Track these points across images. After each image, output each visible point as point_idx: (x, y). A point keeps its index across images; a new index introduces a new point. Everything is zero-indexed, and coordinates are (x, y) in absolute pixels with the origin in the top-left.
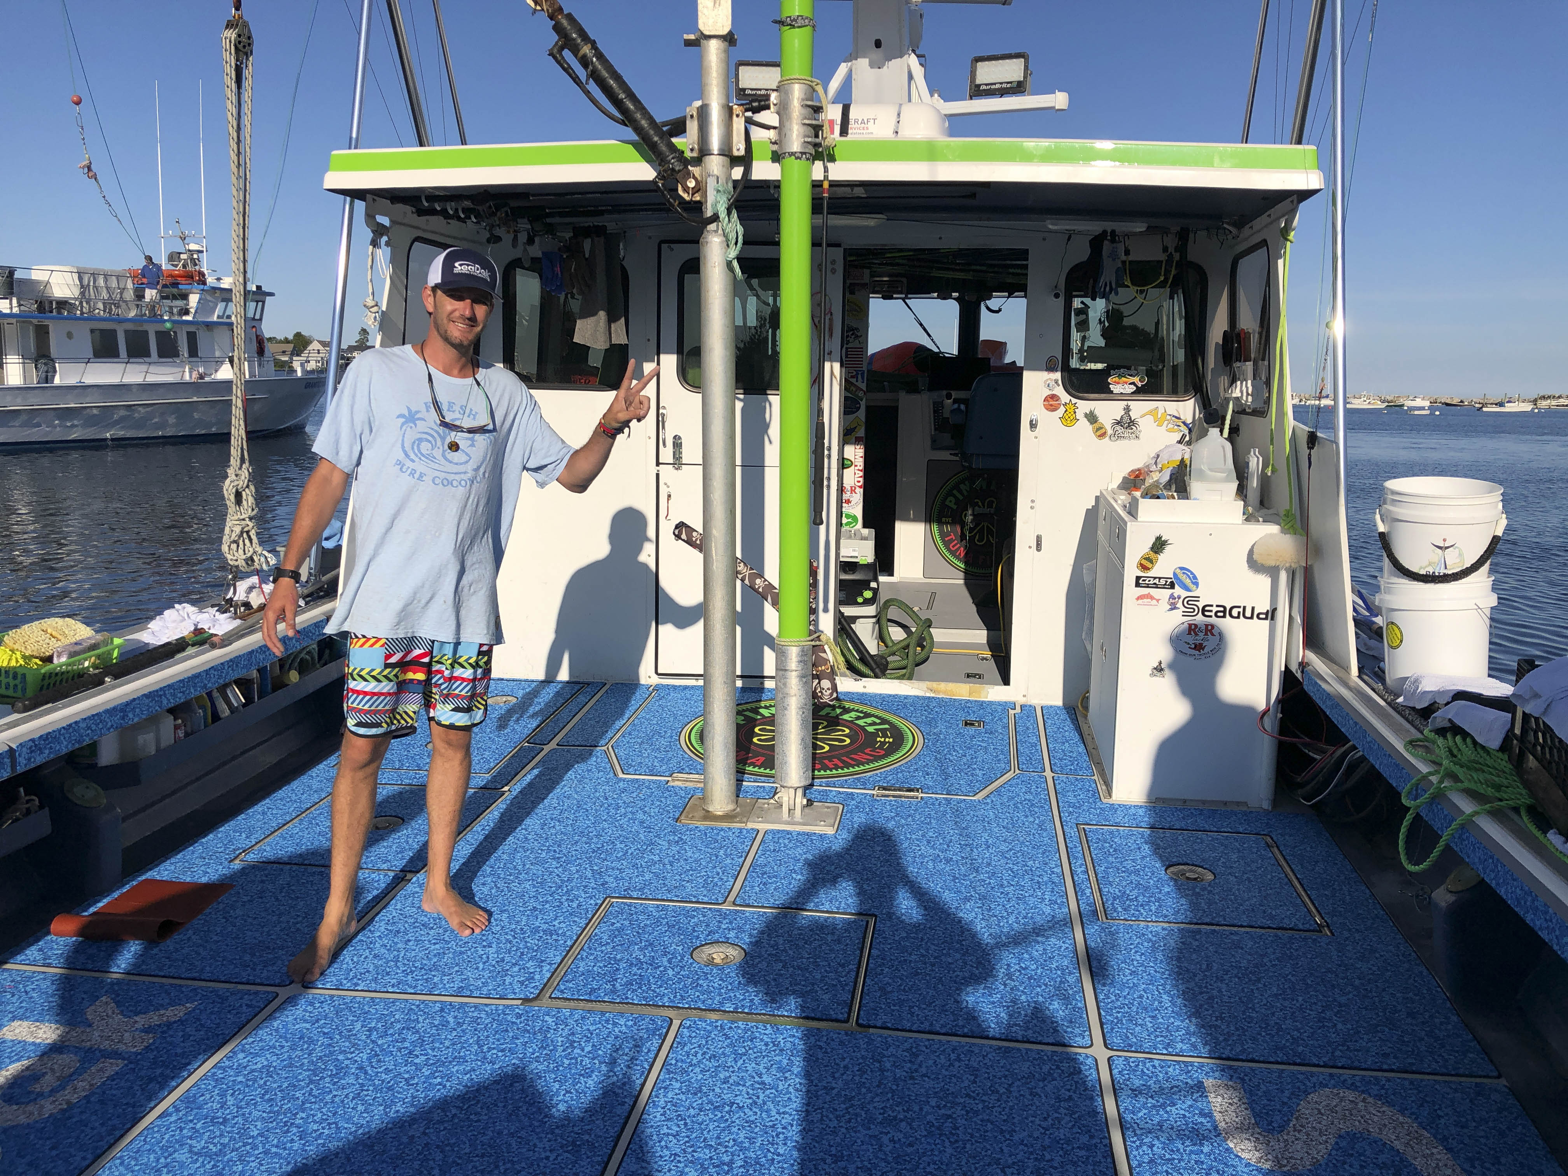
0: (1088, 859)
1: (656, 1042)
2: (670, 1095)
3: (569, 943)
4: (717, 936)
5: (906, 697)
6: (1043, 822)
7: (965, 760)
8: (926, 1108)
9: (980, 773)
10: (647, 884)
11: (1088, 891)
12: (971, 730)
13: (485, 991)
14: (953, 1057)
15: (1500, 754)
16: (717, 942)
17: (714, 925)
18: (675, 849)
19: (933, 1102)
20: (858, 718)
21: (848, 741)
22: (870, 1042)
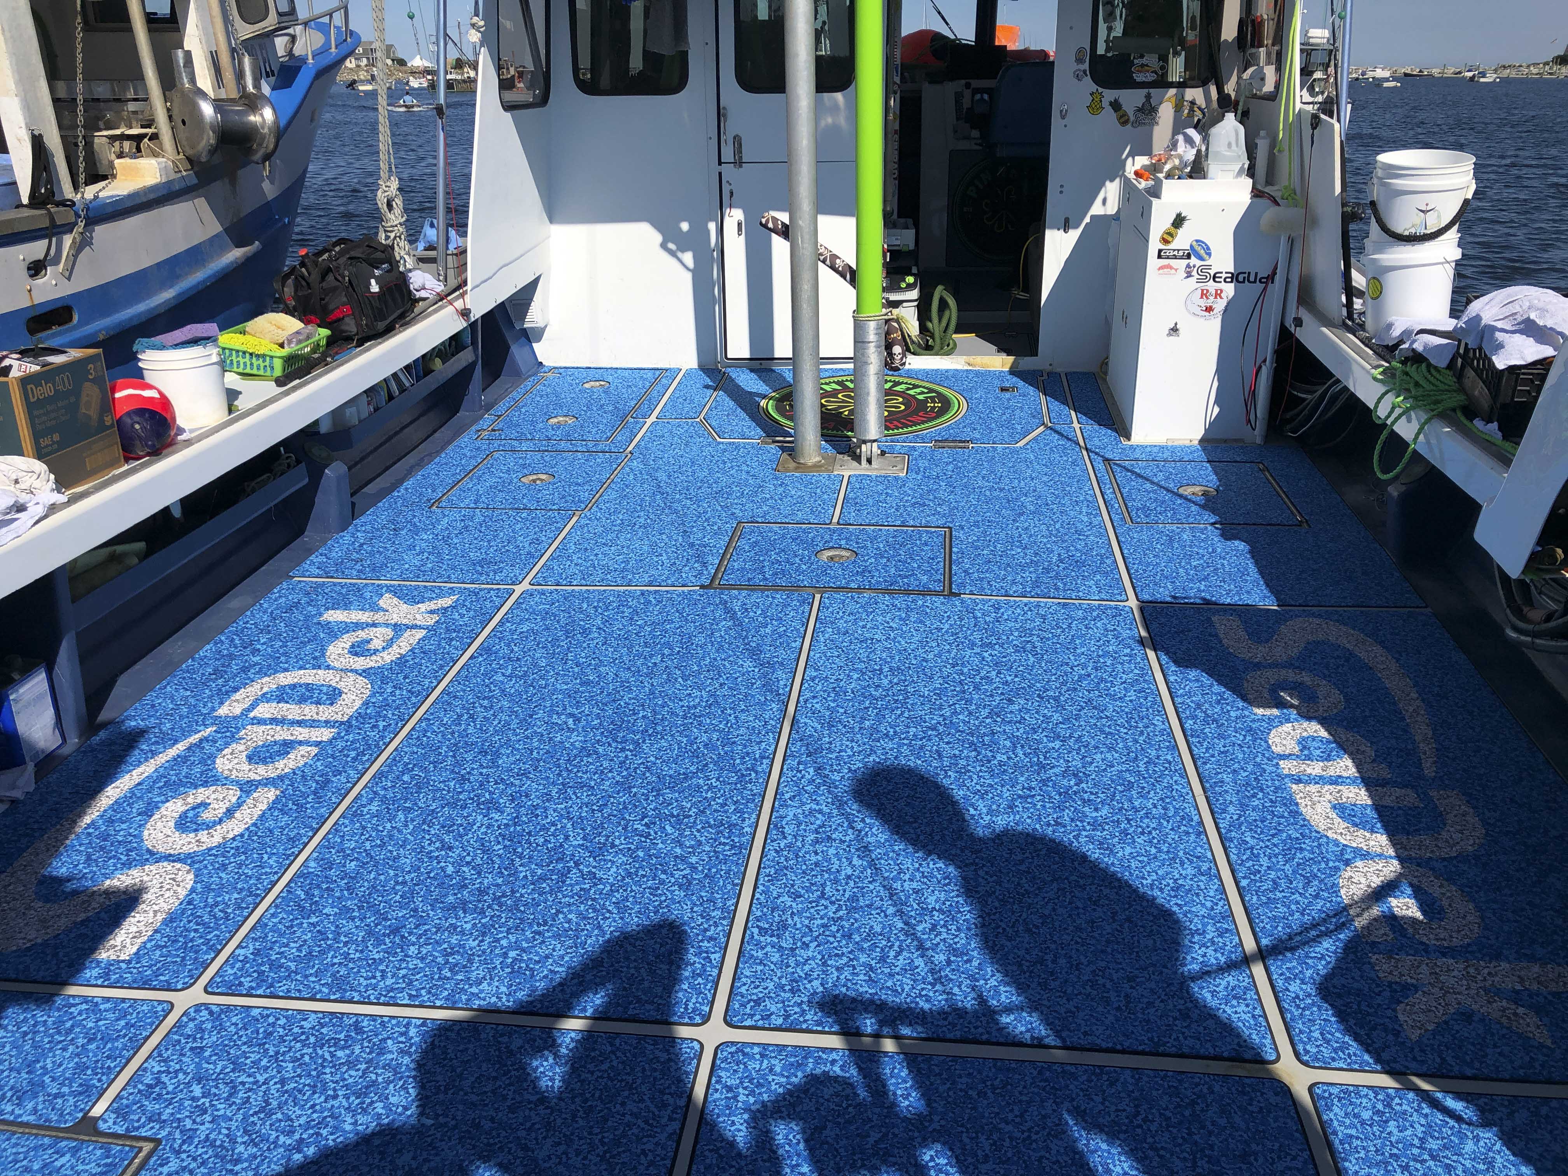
0: (1115, 485)
1: (807, 609)
2: (827, 636)
3: (721, 551)
4: (831, 544)
5: (947, 371)
6: (1076, 460)
7: (1004, 417)
8: (1011, 638)
9: (1019, 427)
10: (766, 514)
11: (1116, 506)
12: (1007, 395)
13: (669, 582)
14: (1026, 609)
15: (1448, 372)
16: (833, 548)
17: (827, 537)
18: (781, 489)
19: (1016, 634)
20: (908, 389)
21: (903, 407)
22: (963, 602)
